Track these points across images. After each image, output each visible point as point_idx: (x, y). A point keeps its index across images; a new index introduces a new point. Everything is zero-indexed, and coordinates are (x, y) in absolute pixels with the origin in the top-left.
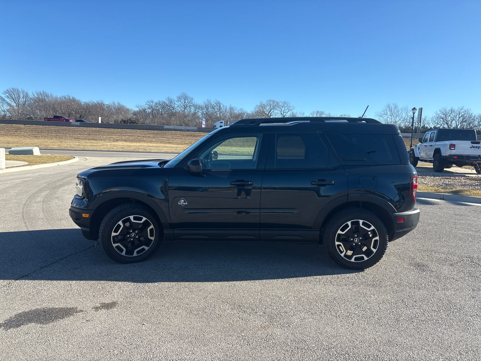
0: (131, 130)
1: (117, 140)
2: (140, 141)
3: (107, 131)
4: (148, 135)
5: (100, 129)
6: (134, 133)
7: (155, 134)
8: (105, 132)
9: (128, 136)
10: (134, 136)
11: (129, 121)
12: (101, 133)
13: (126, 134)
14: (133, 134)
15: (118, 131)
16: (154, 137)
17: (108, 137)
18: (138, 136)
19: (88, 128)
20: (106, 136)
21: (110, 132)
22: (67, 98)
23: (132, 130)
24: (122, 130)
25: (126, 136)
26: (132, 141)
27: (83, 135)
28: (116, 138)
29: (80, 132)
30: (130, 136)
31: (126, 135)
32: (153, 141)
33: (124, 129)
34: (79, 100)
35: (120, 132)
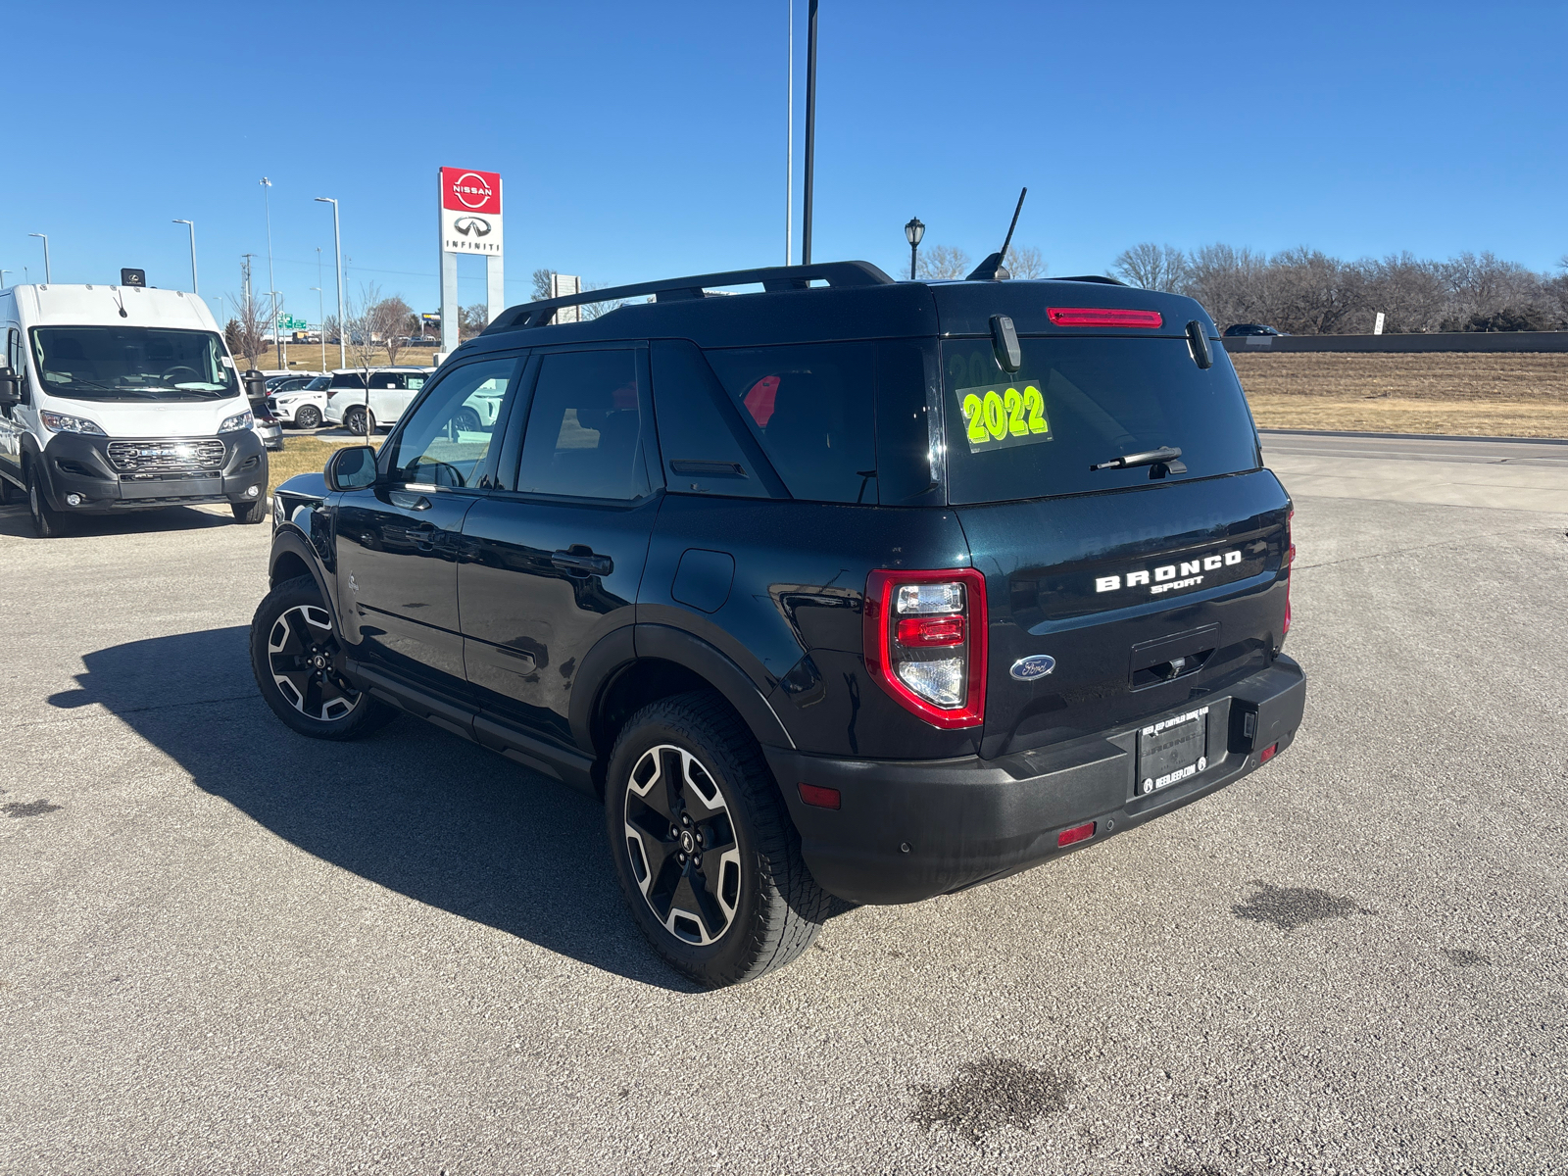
0: (1454, 355)
1: (1385, 395)
2: (1475, 395)
3: (1359, 363)
4: (1518, 373)
5: (1338, 357)
6: (1462, 366)
7: (1552, 365)
8: (1353, 366)
9: (1434, 376)
10: (1460, 377)
11: (1500, 321)
12: (1337, 370)
13: (1429, 369)
14: (1459, 368)
15: (1400, 360)
16: (1540, 379)
17: (1357, 381)
18: (1478, 377)
19: (1298, 354)
20: (1348, 381)
21: (1372, 364)
22: (1295, 257)
23: (1460, 354)
24: (1418, 354)
25: (1425, 377)
26: (1446, 395)
27: (1274, 378)
28: (1386, 386)
29: (1265, 368)
30: (1441, 376)
31: (1430, 372)
32: (1531, 395)
33: (1430, 351)
34: (1336, 259)
35: (1408, 363)
